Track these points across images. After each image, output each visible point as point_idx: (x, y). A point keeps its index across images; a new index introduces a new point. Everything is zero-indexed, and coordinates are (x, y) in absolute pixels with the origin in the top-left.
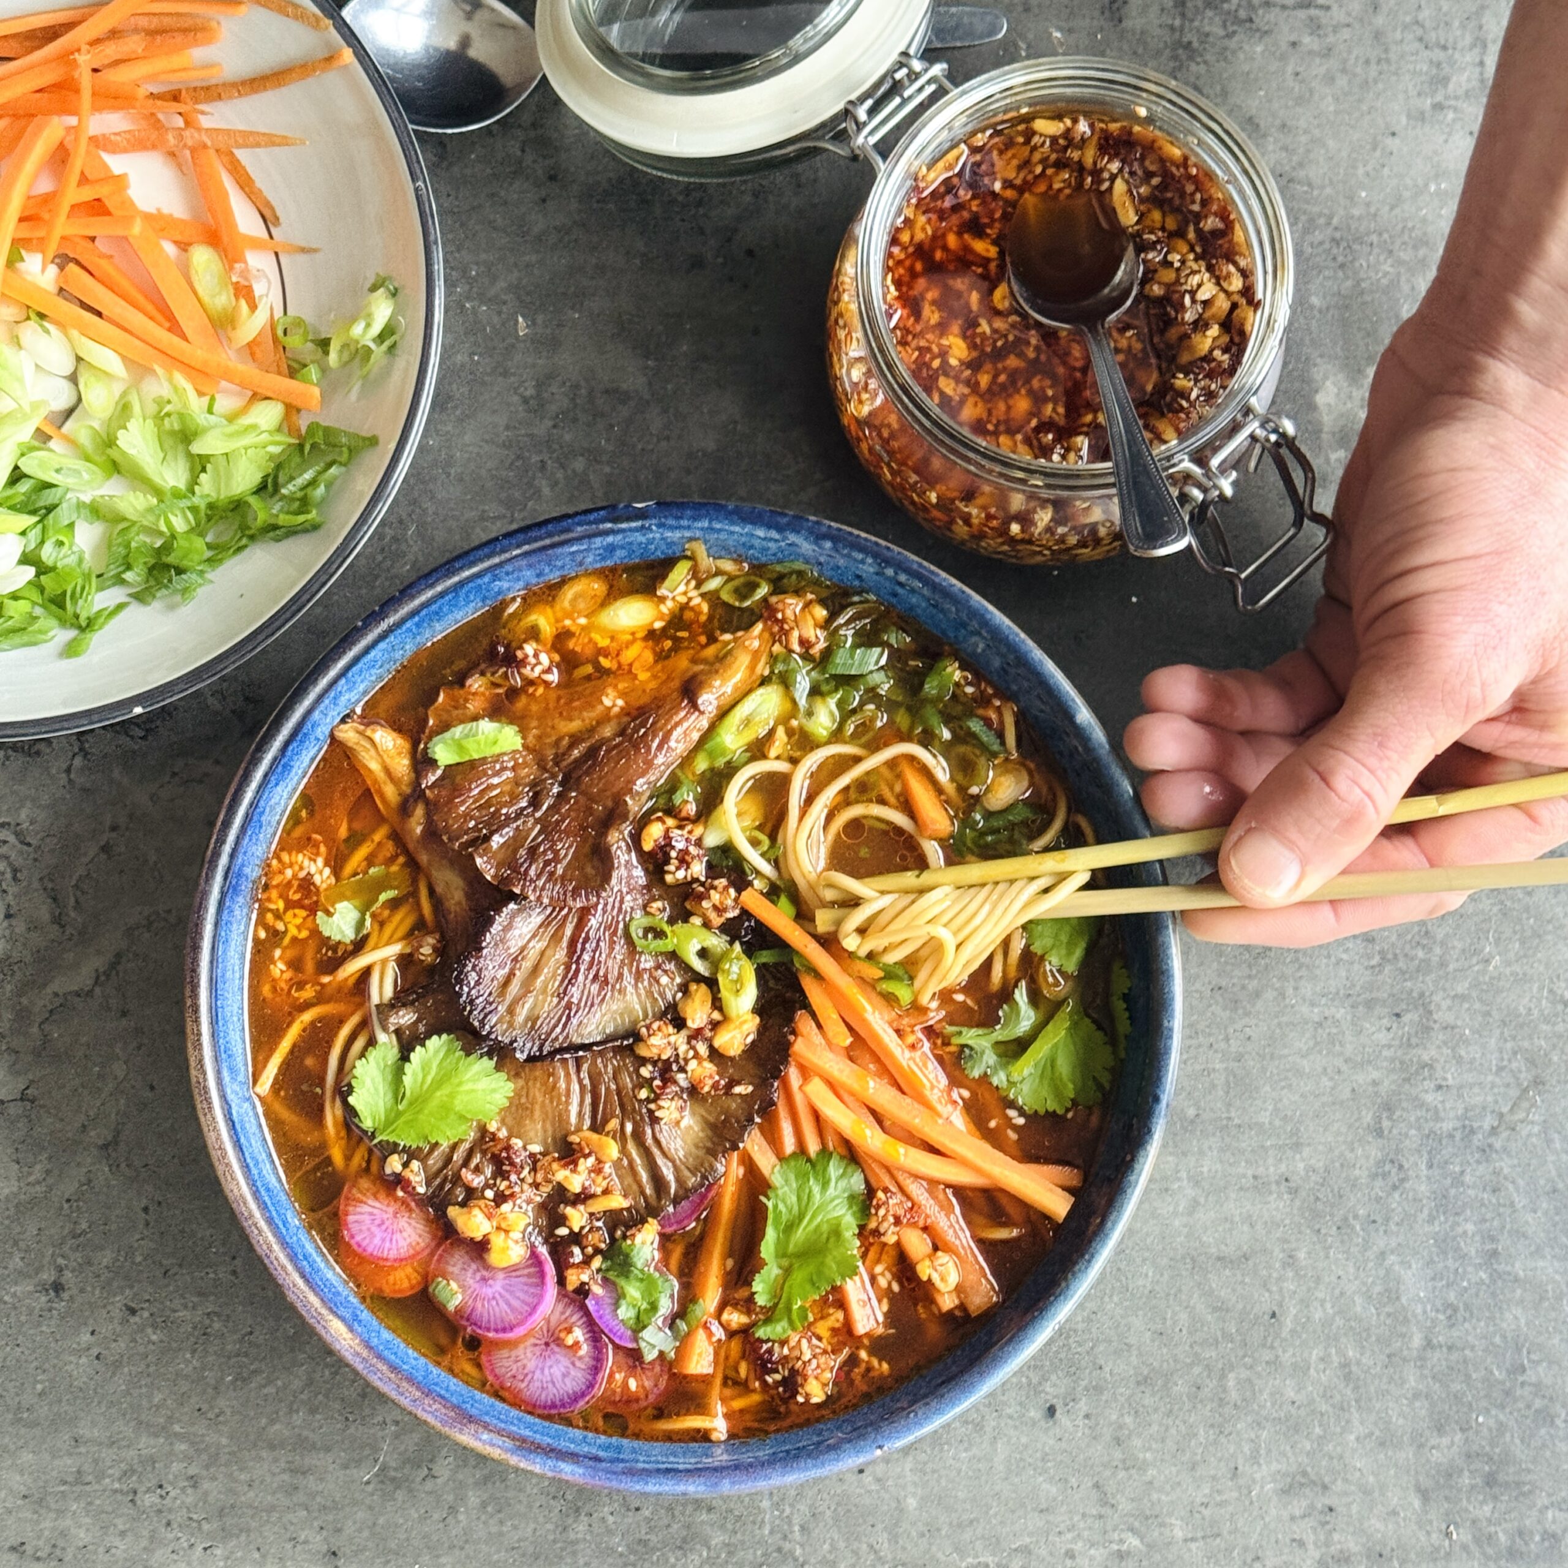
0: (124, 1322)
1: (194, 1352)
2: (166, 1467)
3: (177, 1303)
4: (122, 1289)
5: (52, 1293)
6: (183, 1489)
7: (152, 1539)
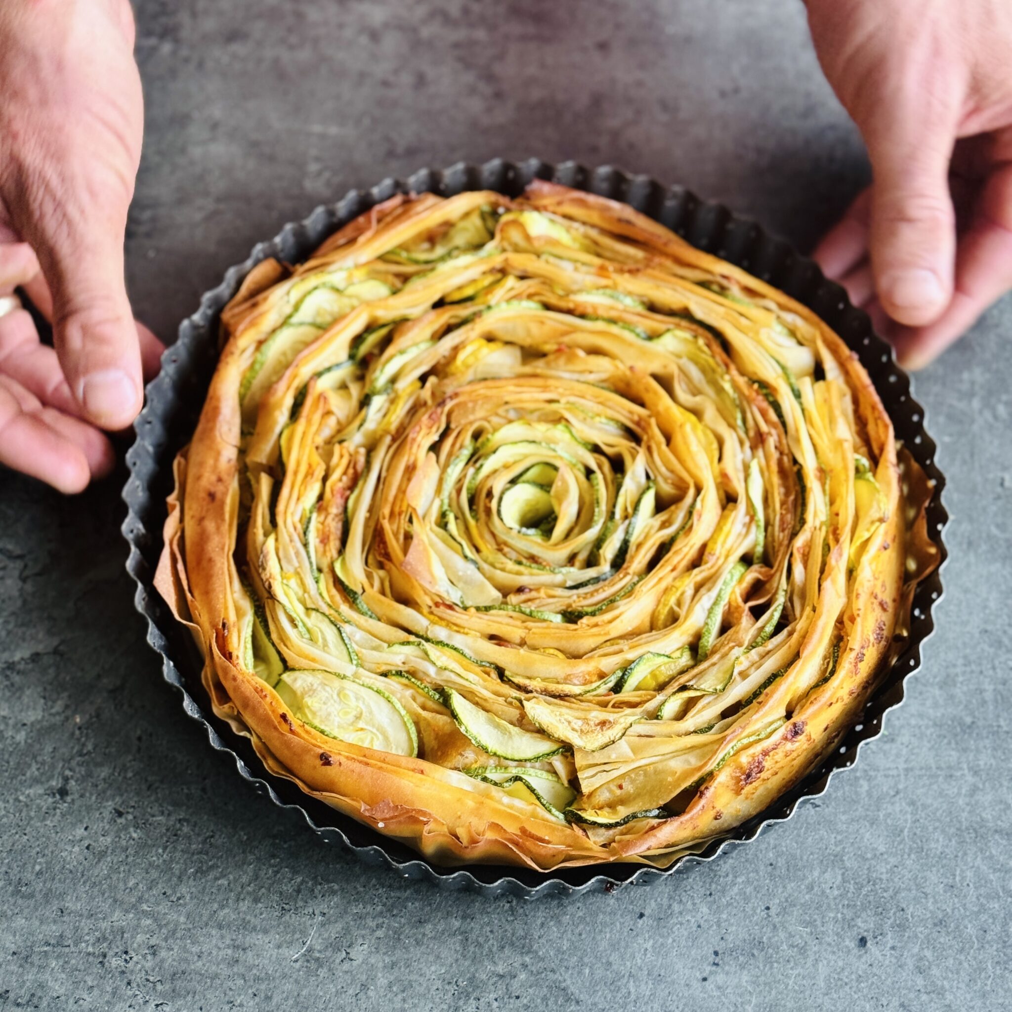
0: (113, 821)
1: (165, 848)
2: (133, 937)
3: (156, 809)
4: (113, 797)
5: (58, 797)
6: (144, 956)
7: (114, 994)
